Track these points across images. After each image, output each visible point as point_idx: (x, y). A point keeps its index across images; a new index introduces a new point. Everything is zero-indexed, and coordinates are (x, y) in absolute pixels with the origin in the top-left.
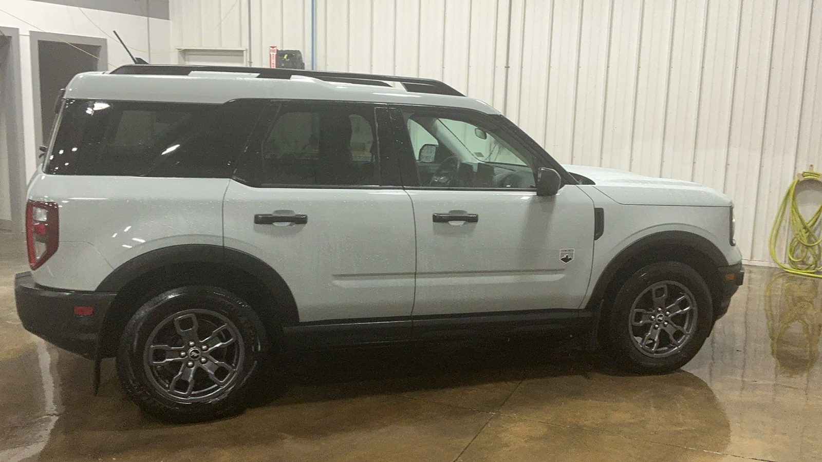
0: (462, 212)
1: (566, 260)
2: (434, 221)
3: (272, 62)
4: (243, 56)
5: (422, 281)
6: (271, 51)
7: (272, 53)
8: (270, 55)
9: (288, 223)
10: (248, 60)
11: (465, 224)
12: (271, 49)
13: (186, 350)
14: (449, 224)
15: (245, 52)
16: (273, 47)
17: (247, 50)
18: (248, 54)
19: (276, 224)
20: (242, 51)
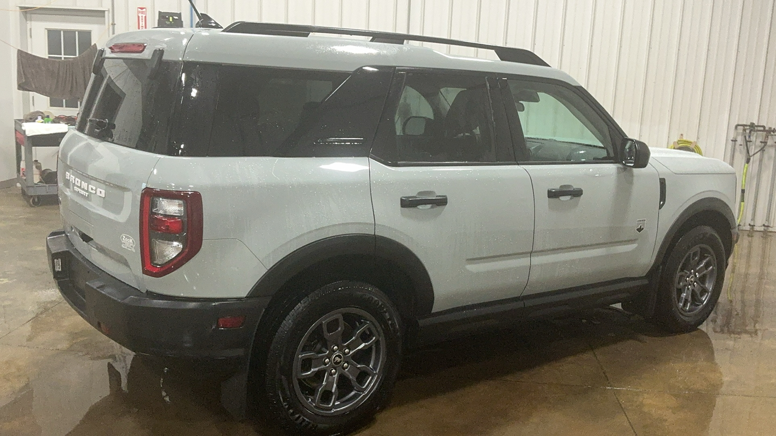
0: (569, 186)
1: (640, 230)
2: (548, 197)
3: (141, 25)
4: (104, 16)
5: (537, 260)
6: (139, 12)
7: (140, 15)
8: (139, 17)
9: (429, 206)
10: (111, 22)
11: (571, 199)
12: (139, 10)
13: (329, 357)
14: (559, 199)
15: (106, 12)
16: (142, 9)
17: (109, 11)
18: (111, 15)
19: (420, 207)
20: (104, 11)
